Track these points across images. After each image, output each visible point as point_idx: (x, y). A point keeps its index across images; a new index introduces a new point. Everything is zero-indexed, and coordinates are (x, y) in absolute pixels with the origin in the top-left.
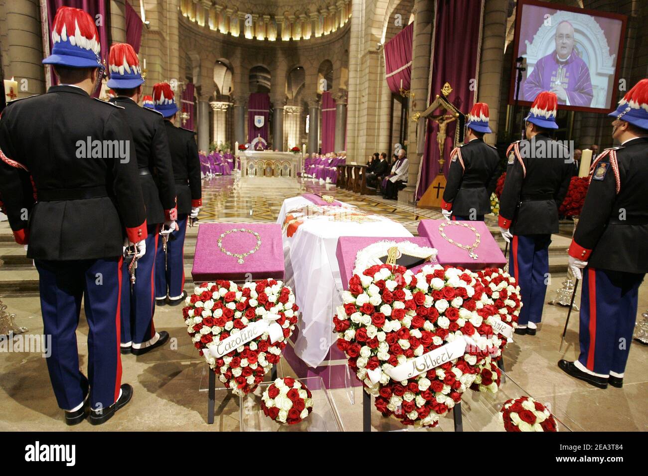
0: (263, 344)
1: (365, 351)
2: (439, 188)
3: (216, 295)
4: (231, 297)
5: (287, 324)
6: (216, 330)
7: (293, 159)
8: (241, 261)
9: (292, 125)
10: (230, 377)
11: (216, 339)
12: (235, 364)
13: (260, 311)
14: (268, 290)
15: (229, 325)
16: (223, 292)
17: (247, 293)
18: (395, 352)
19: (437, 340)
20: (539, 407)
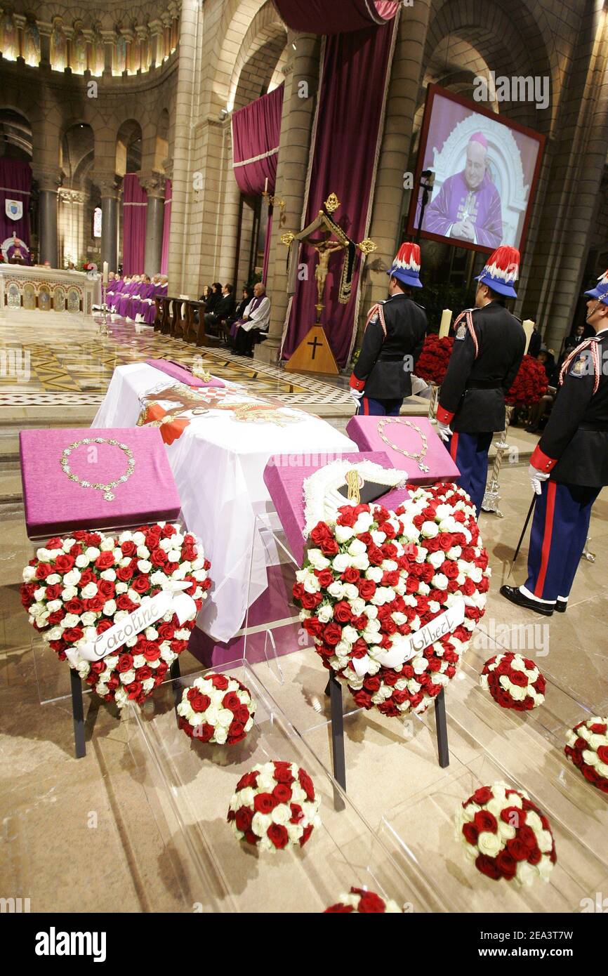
0: (166, 628)
1: (349, 634)
2: (315, 344)
3: (82, 561)
4: (106, 560)
5: (199, 593)
6: (89, 618)
7: (86, 284)
8: (109, 496)
9: (71, 221)
10: (113, 686)
11: (90, 632)
12: (125, 664)
13: (158, 578)
14: (165, 544)
15: (110, 607)
16: (92, 554)
17: (129, 550)
18: (387, 629)
19: (434, 606)
20: (529, 665)
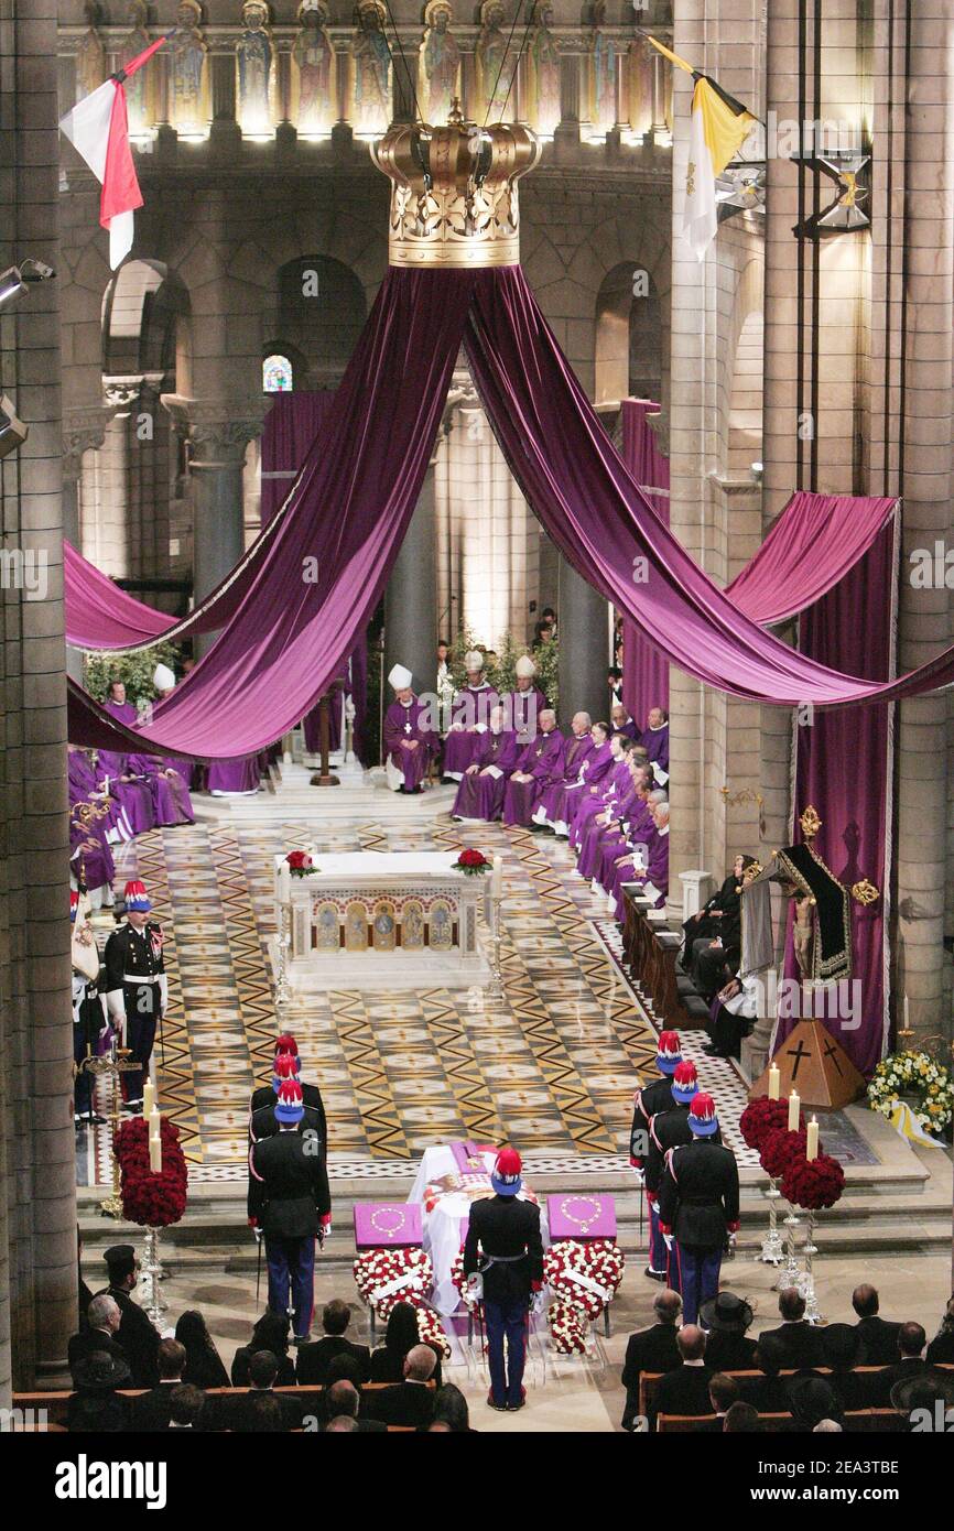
0: (409, 1291)
3: (376, 1259)
4: (386, 1260)
7: (464, 890)
8: (391, 1236)
11: (378, 1287)
14: (411, 1255)
15: (386, 1278)
17: (396, 1258)
